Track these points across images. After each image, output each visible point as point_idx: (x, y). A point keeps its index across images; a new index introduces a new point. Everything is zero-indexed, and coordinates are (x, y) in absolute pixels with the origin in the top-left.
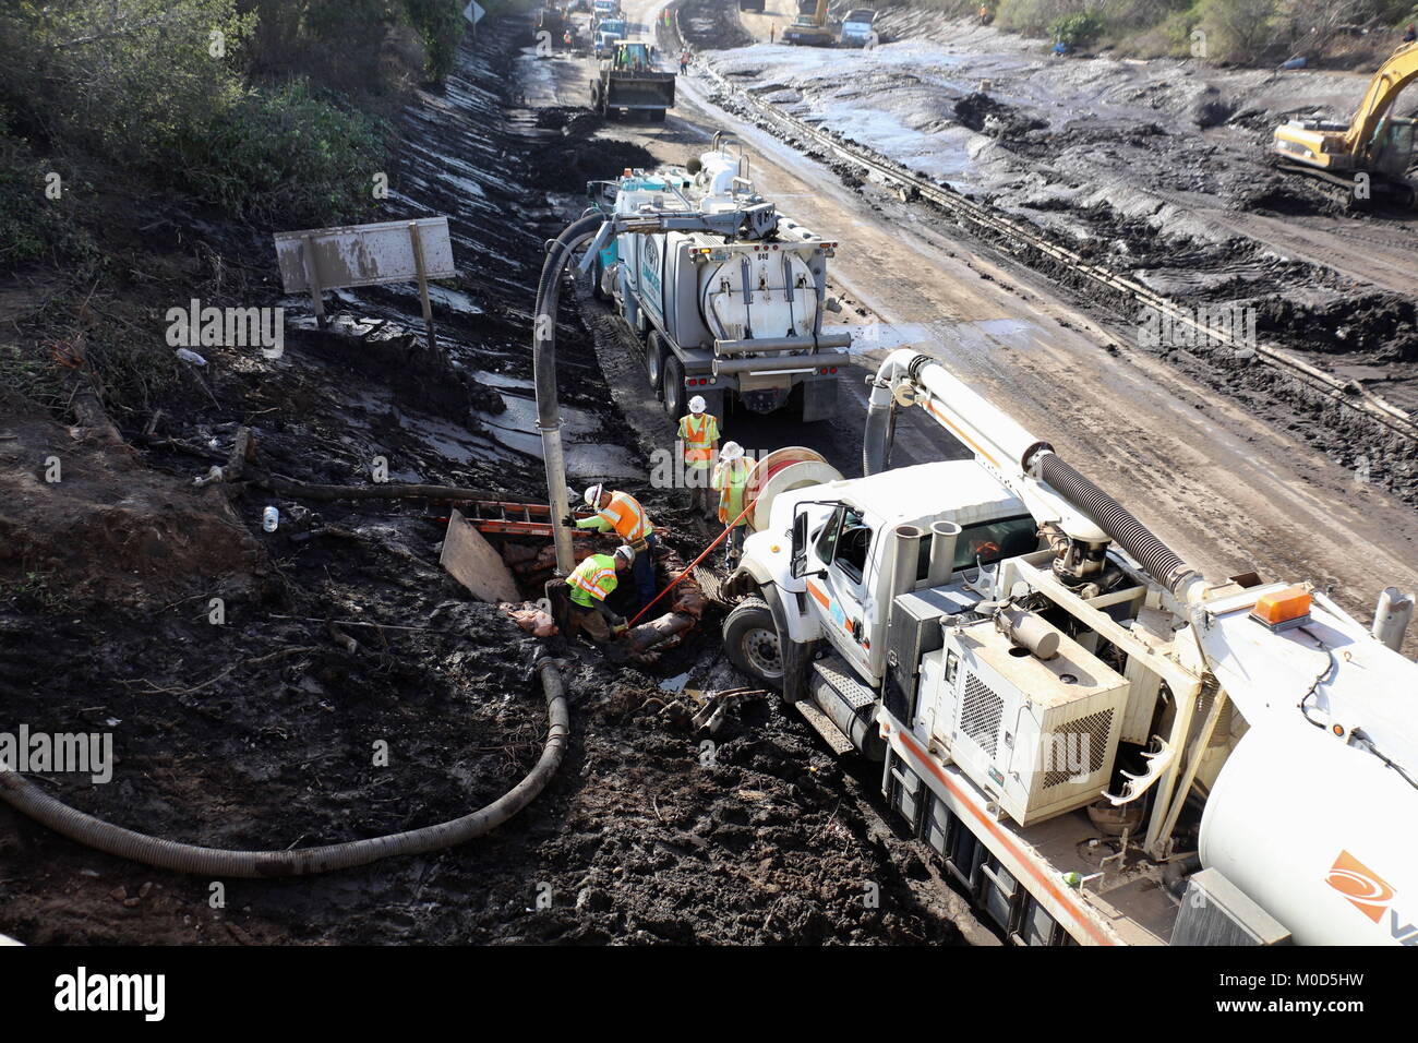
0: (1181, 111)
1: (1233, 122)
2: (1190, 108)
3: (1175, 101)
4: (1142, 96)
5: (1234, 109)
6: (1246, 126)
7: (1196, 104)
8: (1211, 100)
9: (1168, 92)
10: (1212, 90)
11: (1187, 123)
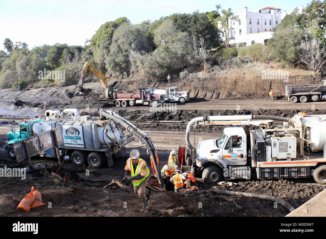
0: (63, 96)
1: (75, 96)
2: (65, 95)
3: (61, 94)
4: (52, 94)
5: (74, 93)
6: (78, 96)
7: (66, 93)
8: (68, 92)
9: (58, 93)
10: (67, 91)
11: (67, 97)
